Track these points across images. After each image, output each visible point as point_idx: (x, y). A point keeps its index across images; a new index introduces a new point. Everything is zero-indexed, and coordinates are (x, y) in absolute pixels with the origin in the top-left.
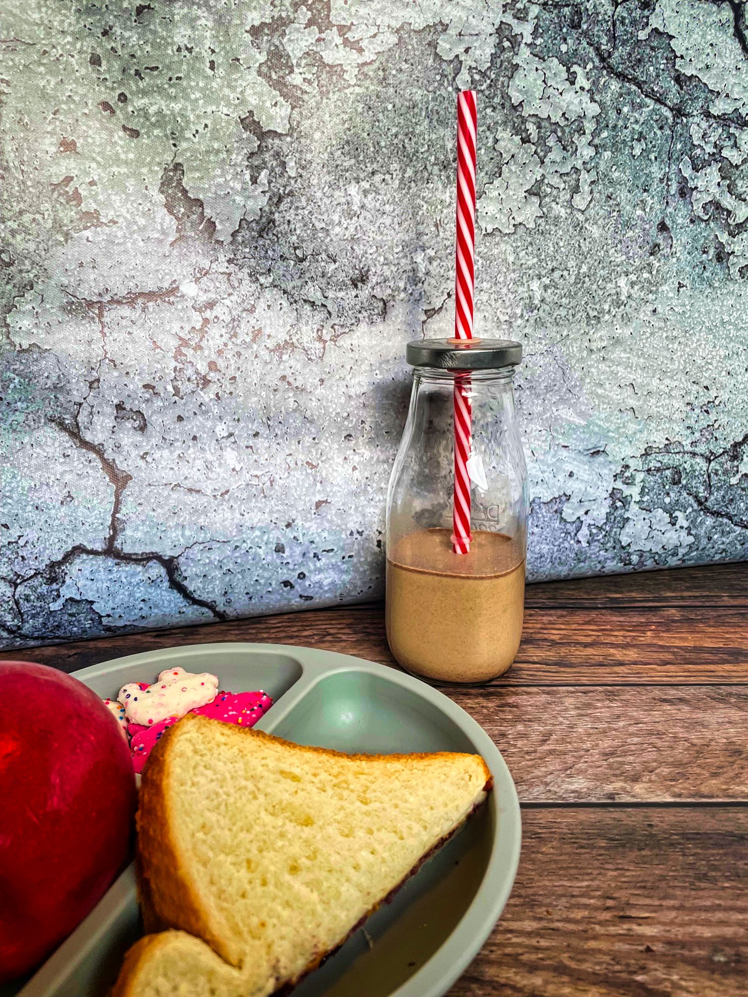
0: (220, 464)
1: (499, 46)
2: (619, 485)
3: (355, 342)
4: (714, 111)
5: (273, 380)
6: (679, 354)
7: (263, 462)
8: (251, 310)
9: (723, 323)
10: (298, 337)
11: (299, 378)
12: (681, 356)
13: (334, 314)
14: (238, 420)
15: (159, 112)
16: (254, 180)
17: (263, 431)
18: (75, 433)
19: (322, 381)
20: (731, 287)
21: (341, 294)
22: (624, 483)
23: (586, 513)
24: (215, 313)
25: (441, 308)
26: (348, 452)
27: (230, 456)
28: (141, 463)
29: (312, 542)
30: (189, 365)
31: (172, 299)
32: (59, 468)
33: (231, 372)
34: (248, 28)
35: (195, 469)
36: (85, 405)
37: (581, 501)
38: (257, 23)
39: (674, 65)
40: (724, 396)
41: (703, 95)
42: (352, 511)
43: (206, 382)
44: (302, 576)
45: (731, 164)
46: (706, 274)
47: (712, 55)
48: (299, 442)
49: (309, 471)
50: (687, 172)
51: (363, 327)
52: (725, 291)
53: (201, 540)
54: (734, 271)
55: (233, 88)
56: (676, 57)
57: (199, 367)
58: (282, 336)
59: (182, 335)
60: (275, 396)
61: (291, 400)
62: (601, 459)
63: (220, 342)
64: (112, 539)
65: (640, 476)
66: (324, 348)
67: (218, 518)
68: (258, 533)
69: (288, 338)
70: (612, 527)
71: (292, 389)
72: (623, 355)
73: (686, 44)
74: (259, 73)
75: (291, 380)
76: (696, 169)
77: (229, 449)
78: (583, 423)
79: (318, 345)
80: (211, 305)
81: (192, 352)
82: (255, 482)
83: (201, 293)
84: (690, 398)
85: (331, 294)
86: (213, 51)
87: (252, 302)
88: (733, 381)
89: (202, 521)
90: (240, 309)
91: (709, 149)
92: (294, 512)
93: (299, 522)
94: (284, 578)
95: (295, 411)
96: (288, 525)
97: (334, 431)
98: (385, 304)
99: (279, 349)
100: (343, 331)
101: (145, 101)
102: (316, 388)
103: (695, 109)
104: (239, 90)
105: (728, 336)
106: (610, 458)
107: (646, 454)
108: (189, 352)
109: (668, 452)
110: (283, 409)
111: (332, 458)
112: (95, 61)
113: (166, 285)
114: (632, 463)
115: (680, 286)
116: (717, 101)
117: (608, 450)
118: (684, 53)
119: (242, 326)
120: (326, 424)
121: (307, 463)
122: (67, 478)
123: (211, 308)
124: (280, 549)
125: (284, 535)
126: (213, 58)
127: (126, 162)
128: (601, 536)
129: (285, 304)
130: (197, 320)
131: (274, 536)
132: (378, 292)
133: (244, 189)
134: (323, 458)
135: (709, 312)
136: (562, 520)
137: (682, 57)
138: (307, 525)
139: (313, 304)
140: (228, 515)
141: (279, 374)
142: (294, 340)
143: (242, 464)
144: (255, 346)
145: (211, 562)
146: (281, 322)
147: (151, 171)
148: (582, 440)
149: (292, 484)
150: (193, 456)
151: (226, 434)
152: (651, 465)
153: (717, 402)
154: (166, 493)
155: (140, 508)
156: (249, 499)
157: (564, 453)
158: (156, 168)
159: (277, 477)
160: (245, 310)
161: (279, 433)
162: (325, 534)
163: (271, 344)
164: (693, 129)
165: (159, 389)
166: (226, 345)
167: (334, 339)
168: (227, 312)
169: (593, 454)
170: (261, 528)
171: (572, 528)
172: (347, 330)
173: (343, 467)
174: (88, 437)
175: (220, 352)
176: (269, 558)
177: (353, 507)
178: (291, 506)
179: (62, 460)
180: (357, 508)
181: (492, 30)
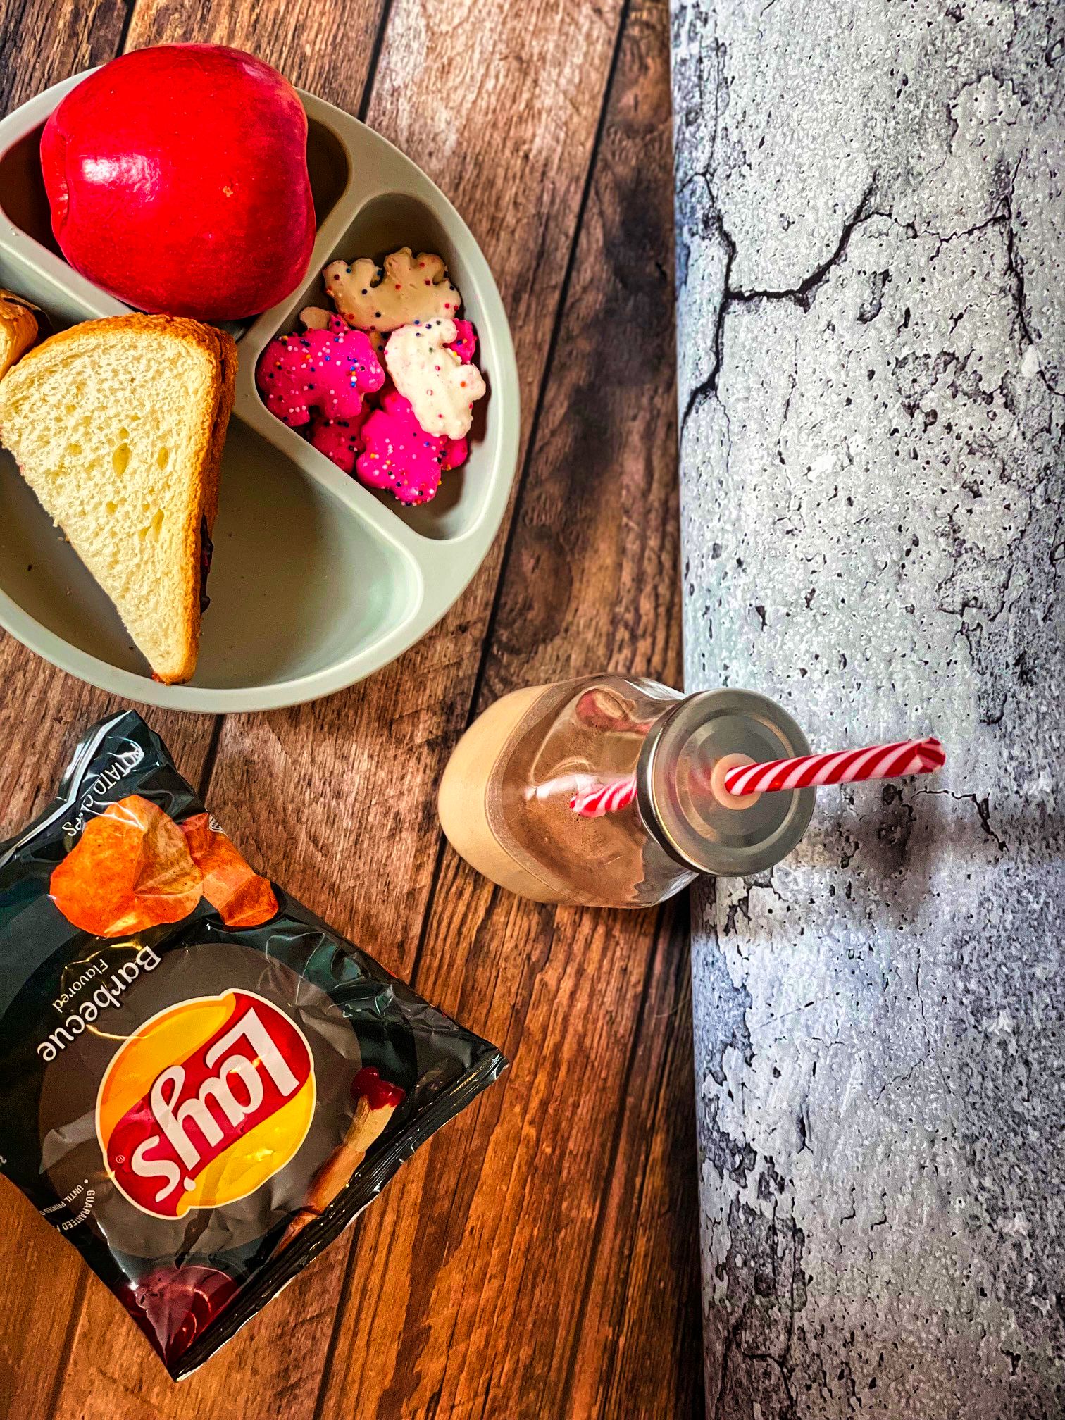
0: (816, 446)
3: (957, 669)
6: (924, 1335)
7: (817, 517)
8: (1003, 476)
10: (969, 562)
12: (920, 1340)
13: (992, 627)
18: (860, 215)
22: (762, 1176)
24: (1000, 411)
25: (988, 830)
26: (825, 661)
27: (826, 462)
28: (823, 323)
30: (932, 379)
31: (1017, 335)
32: (820, 203)
33: (922, 449)
35: (812, 408)
36: (890, 221)
37: (743, 1084)
42: (750, 667)
43: (912, 409)
44: (691, 590)
48: (839, 575)
51: (976, 682)
53: (731, 427)
57: (931, 395)
58: (970, 535)
59: (972, 359)
60: (893, 528)
62: (795, 1137)
64: (739, 296)
65: (766, 1208)
66: (953, 612)
67: (754, 452)
68: (734, 514)
69: (967, 545)
70: (715, 1143)
71: (902, 558)
72: (926, 1209)
75: (913, 556)
77: (834, 458)
78: (843, 1109)
79: (958, 601)
80: (1009, 405)
81: (950, 381)
83: (1025, 384)
84: (860, 1346)
87: (1014, 477)
89: (752, 426)
90: (1006, 457)
92: (754, 571)
93: (743, 579)
96: (740, 563)
97: (851, 636)
98: (998, 720)
99: (953, 532)
100: (974, 645)
102: (903, 600)
106: (795, 1156)
107: (796, 1231)
108: (947, 377)
109: (794, 1275)
110: (877, 543)
111: (817, 635)
113: (1035, 322)
114: (784, 1198)
115: (1015, 1360)
117: (805, 1151)
119: (984, 463)
120: (859, 621)
121: (814, 591)
122: (810, 216)
123: (1006, 405)
124: (716, 551)
125: (729, 557)
129: (1010, 536)
130: (991, 382)
131: (729, 541)
132: (1010, 705)
134: (818, 617)
136: (725, 1046)
138: (739, 593)
139: (1006, 585)
140: (757, 466)
141: (921, 534)
142: (965, 557)
143: (815, 481)
144: (957, 488)
145: (710, 446)
146: (988, 532)
148: (821, 1104)
150: (828, 402)
151: (852, 453)
152: (780, 1236)
154: (785, 366)
155: (771, 330)
156: (773, 497)
157: (806, 1066)
159: (797, 541)
160: (1004, 464)
161: (851, 540)
163: (960, 516)
165: (907, 334)
166: (958, 437)
167: (964, 631)
168: (1002, 433)
169: (801, 1121)
170: (738, 519)
172: (974, 653)
173: (807, 651)
174: (855, 236)
175: (949, 428)
176: (708, 535)
177: (755, 669)
178: (762, 565)
180: (754, 675)
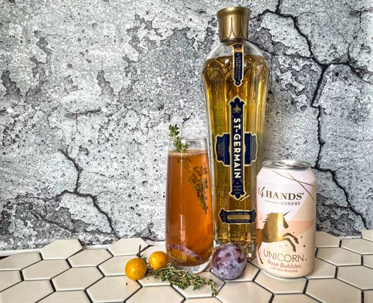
1: (207, 34)
3: (159, 129)
4: (287, 53)
8: (124, 117)
9: (295, 126)
12: (278, 137)
15: (98, 55)
16: (127, 76)
18: (66, 154)
20: (297, 113)
21: (154, 112)
24: (112, 118)
25: (189, 118)
28: (87, 165)
31: (99, 113)
32: (61, 165)
34: (126, 30)
36: (70, 146)
38: (129, 28)
39: (271, 39)
40: (294, 152)
41: (283, 48)
43: (108, 140)
45: (296, 71)
46: (287, 109)
47: (286, 35)
50: (279, 74)
51: (162, 123)
52: (295, 115)
54: (298, 108)
55: (121, 48)
56: (271, 36)
58: (134, 126)
59: (101, 124)
64: (76, 189)
66: (148, 130)
69: (136, 126)
73: (275, 32)
74: (129, 43)
75: (137, 140)
76: (282, 72)
79: (146, 129)
82: (123, 173)
84: (281, 153)
85: (151, 112)
86: (115, 37)
88: (298, 147)
89: (105, 185)
91: (287, 66)
93: (137, 187)
94: (131, 206)
96: (133, 188)
97: (151, 158)
98: (169, 116)
99: (133, 130)
101: (94, 51)
102: (145, 143)
103: (280, 53)
104: (123, 48)
105: (297, 131)
112: (79, 40)
113: (97, 108)
115: (278, 112)
116: (288, 50)
118: (275, 35)
120: (148, 155)
124: (130, 196)
125: (132, 191)
126: (115, 39)
127: (87, 70)
129: (136, 115)
131: (128, 191)
132: (167, 112)
133: (123, 78)
135: (289, 122)
137: (274, 36)
138: (139, 188)
139: (145, 115)
140: (113, 183)
141: (132, 138)
142: (138, 127)
145: (107, 198)
147: (94, 73)
151: (114, 157)
154: (93, 175)
155: (85, 180)
156: (120, 179)
158: (96, 72)
161: (132, 158)
162: (145, 192)
163: (130, 128)
164: (280, 60)
165: (93, 142)
167: (152, 127)
168: (116, 117)
174: (70, 156)
179: (62, 163)
181: (205, 29)
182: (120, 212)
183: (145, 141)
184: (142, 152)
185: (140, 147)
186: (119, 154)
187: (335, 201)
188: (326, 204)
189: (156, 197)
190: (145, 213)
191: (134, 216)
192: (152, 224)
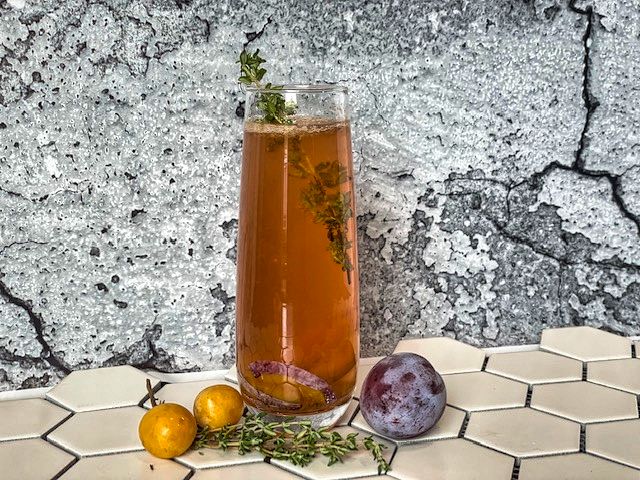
0: (40, 170)
2: (422, 207)
3: (178, 60)
5: (95, 92)
6: (486, 87)
7: (83, 171)
8: (77, 25)
9: (529, 60)
10: (122, 52)
11: (122, 92)
12: (488, 89)
13: (159, 32)
14: (60, 130)
17: (84, 141)
19: (144, 96)
20: (537, 26)
21: (166, 14)
22: (427, 205)
23: (390, 231)
24: (40, 26)
25: (261, 33)
26: (167, 166)
27: (51, 164)
29: (127, 248)
30: (14, 75)
33: (54, 84)
35: (16, 174)
37: (385, 220)
40: (526, 129)
42: (166, 221)
43: (30, 92)
44: (116, 279)
46: (513, 14)
48: (119, 154)
49: (127, 181)
51: (187, 46)
52: (531, 30)
53: (19, 240)
54: (540, 12)
57: (23, 77)
58: (106, 51)
59: (7, 45)
60: (96, 108)
61: (113, 113)
62: (407, 182)
63: (45, 54)
65: (442, 200)
66: (148, 64)
67: (37, 221)
68: (74, 236)
69: (112, 53)
70: (414, 247)
71: (114, 102)
72: (433, 86)
75: (114, 94)
77: (49, 157)
78: (393, 147)
79: (142, 61)
80: (37, 18)
81: (17, 62)
82: (73, 189)
83: (28, 6)
84: (494, 130)
85: (155, 13)
87: (78, 17)
88: (536, 115)
89: (21, 223)
90: (66, 23)
92: (111, 219)
93: (115, 228)
94: (98, 281)
95: (115, 124)
96: (104, 231)
97: (154, 145)
98: (208, 25)
99: (103, 63)
100: (167, 49)
102: (138, 102)
105: (534, 73)
106: (416, 182)
107: (450, 179)
108: (14, 62)
109: (470, 179)
110: (104, 121)
111: (151, 171)
114: (436, 188)
115: (489, 23)
117: (415, 174)
119: (67, 40)
120: (146, 138)
121: (126, 174)
123: (37, 22)
124: (95, 253)
125: (100, 240)
128: (404, 255)
129: (110, 20)
130: (23, 32)
131: (90, 240)
132: (201, 13)
134: (142, 170)
135: (516, 49)
136: (366, 236)
138: (122, 231)
139: (137, 21)
140: (47, 218)
141: (102, 87)
142: (118, 56)
143: (62, 172)
144: (79, 59)
145: (28, 261)
146: (106, 38)
148: (391, 164)
149: (110, 193)
150: (14, 162)
151: (48, 143)
152: (454, 190)
153: (519, 135)
156: (67, 205)
157: (373, 175)
159: (96, 186)
160: (70, 24)
161: (100, 144)
162: (139, 241)
163: (95, 58)
166: (50, 57)
167: (158, 56)
168: (53, 25)
169: (400, 177)
170: (77, 232)
171: (375, 246)
172: (171, 48)
173: (160, 179)
175: (44, 63)
176: (84, 261)
177: (168, 217)
178: (108, 213)
180: (171, 218)
182: (66, 299)
183: (139, 96)
184: (129, 127)
185: (124, 113)
186: (63, 134)
187: (617, 252)
188: (596, 258)
189: (169, 254)
190: (140, 298)
191: (108, 310)
192: (157, 327)
